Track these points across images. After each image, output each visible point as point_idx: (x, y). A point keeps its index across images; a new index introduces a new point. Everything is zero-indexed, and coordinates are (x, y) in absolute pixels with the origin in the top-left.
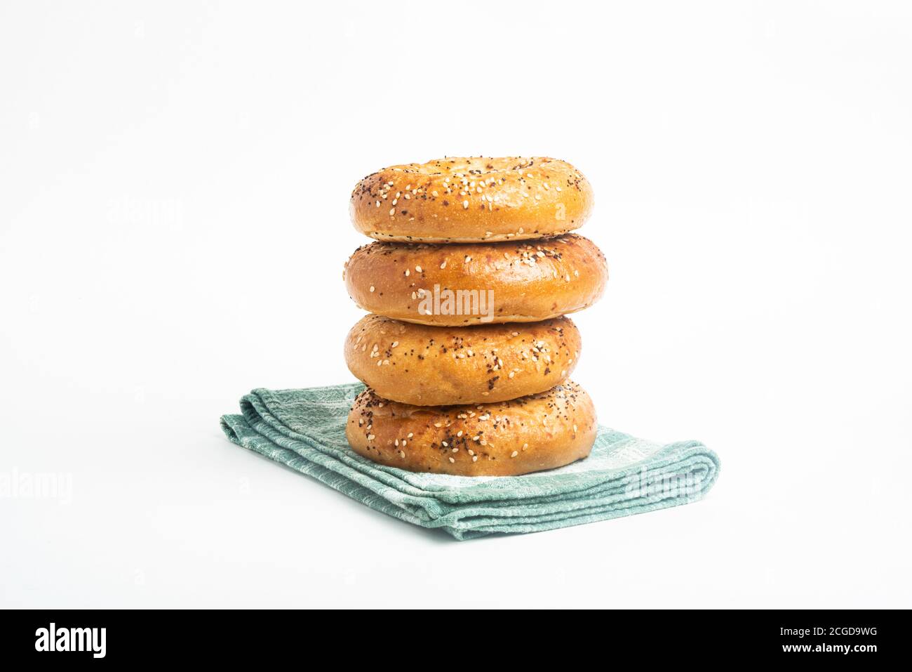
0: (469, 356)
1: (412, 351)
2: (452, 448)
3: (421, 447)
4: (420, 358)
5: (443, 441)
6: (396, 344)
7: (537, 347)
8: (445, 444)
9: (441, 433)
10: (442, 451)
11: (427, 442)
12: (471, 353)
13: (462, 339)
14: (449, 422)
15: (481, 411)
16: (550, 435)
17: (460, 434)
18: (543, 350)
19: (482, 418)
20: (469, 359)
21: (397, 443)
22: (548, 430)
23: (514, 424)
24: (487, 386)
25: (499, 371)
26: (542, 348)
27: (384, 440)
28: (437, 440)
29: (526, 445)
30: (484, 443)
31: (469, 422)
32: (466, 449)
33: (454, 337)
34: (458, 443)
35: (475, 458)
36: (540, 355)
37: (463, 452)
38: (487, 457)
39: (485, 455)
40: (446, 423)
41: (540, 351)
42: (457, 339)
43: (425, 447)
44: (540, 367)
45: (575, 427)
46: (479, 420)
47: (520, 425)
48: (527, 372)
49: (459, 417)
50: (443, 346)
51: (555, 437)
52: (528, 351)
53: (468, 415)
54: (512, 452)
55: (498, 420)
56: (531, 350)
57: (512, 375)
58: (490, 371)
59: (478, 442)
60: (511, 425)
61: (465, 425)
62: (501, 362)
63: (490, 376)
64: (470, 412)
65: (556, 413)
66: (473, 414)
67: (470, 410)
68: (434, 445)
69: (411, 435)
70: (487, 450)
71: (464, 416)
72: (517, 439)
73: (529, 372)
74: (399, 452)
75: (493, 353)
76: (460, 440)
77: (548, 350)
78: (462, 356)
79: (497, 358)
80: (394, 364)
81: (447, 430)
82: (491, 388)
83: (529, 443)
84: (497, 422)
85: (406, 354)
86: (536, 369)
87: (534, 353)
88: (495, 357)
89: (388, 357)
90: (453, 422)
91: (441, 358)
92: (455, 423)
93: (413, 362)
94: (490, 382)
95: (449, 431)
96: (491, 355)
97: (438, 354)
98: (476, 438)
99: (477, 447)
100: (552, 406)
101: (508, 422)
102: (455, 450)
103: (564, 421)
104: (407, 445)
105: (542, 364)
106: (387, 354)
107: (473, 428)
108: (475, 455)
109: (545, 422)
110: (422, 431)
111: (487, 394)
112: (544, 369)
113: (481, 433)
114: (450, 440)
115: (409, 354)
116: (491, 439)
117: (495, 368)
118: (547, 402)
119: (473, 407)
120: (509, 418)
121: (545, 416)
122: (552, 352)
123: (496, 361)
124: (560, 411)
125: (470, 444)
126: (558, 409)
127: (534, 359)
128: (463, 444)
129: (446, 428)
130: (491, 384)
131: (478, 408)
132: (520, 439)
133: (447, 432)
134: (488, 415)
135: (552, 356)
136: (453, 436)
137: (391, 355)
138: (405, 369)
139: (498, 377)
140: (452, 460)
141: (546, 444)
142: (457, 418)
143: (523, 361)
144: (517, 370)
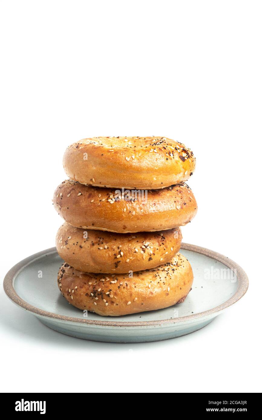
0: (105, 249)
1: (77, 243)
2: (96, 297)
3: (80, 295)
4: (81, 247)
5: (91, 293)
6: (70, 237)
7: (145, 246)
8: (92, 294)
9: (91, 288)
10: (91, 298)
11: (84, 292)
12: (106, 247)
13: (103, 239)
14: (96, 282)
15: (113, 278)
16: (152, 293)
17: (99, 290)
18: (148, 247)
19: (113, 282)
20: (105, 251)
21: (70, 291)
22: (151, 290)
23: (130, 286)
24: (114, 266)
25: (121, 258)
26: (148, 246)
27: (65, 288)
28: (89, 292)
29: (136, 298)
30: (112, 296)
31: (106, 283)
32: (103, 299)
33: (99, 237)
34: (99, 295)
35: (107, 304)
36: (146, 250)
37: (101, 299)
38: (113, 303)
39: (112, 302)
40: (94, 283)
41: (146, 248)
42: (101, 238)
43: (82, 295)
44: (146, 256)
45: (169, 289)
46: (111, 283)
47: (134, 287)
48: (137, 259)
49: (101, 280)
50: (92, 242)
51: (155, 294)
52: (139, 248)
53: (106, 279)
54: (128, 302)
55: (121, 283)
56: (141, 247)
57: (128, 260)
58: (116, 258)
59: (108, 295)
60: (128, 287)
61: (103, 286)
62: (122, 253)
63: (116, 261)
64: (107, 278)
65: (158, 279)
66: (108, 279)
67: (107, 277)
68: (87, 295)
69: (76, 287)
70: (114, 300)
71: (103, 280)
72: (131, 295)
73: (139, 259)
74: (71, 295)
75: (118, 248)
76: (100, 293)
77: (152, 247)
78: (101, 248)
79: (120, 251)
80: (68, 249)
81: (94, 287)
82: (116, 267)
83: (138, 298)
84: (121, 285)
85: (74, 244)
86: (143, 258)
87: (143, 249)
88: (119, 250)
89: (66, 244)
90: (97, 283)
91: (91, 248)
92: (99, 283)
93: (77, 249)
94: (116, 263)
95: (95, 287)
96: (117, 249)
97: (89, 246)
98: (108, 293)
99: (108, 298)
100: (157, 276)
101: (127, 285)
102: (97, 298)
103: (162, 285)
104: (74, 292)
105: (147, 255)
106: (65, 243)
107: (107, 287)
108: (107, 302)
109: (150, 286)
110: (82, 286)
111: (115, 270)
112: (148, 258)
113: (111, 290)
114: (95, 292)
115: (76, 244)
116: (115, 294)
117: (119, 256)
118: (155, 273)
119: (109, 275)
120: (128, 283)
121: (151, 282)
122: (154, 248)
123: (119, 253)
124: (161, 279)
125: (104, 296)
126: (160, 278)
127: (142, 252)
128: (101, 296)
129: (93, 286)
130: (117, 264)
131: (112, 276)
132: (133, 295)
133: (94, 288)
134: (116, 281)
135: (154, 251)
136: (96, 290)
137: (67, 244)
138: (73, 252)
139: (120, 261)
140: (96, 304)
141: (149, 298)
142: (100, 280)
143: (135, 253)
144: (131, 258)
